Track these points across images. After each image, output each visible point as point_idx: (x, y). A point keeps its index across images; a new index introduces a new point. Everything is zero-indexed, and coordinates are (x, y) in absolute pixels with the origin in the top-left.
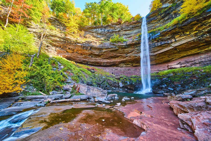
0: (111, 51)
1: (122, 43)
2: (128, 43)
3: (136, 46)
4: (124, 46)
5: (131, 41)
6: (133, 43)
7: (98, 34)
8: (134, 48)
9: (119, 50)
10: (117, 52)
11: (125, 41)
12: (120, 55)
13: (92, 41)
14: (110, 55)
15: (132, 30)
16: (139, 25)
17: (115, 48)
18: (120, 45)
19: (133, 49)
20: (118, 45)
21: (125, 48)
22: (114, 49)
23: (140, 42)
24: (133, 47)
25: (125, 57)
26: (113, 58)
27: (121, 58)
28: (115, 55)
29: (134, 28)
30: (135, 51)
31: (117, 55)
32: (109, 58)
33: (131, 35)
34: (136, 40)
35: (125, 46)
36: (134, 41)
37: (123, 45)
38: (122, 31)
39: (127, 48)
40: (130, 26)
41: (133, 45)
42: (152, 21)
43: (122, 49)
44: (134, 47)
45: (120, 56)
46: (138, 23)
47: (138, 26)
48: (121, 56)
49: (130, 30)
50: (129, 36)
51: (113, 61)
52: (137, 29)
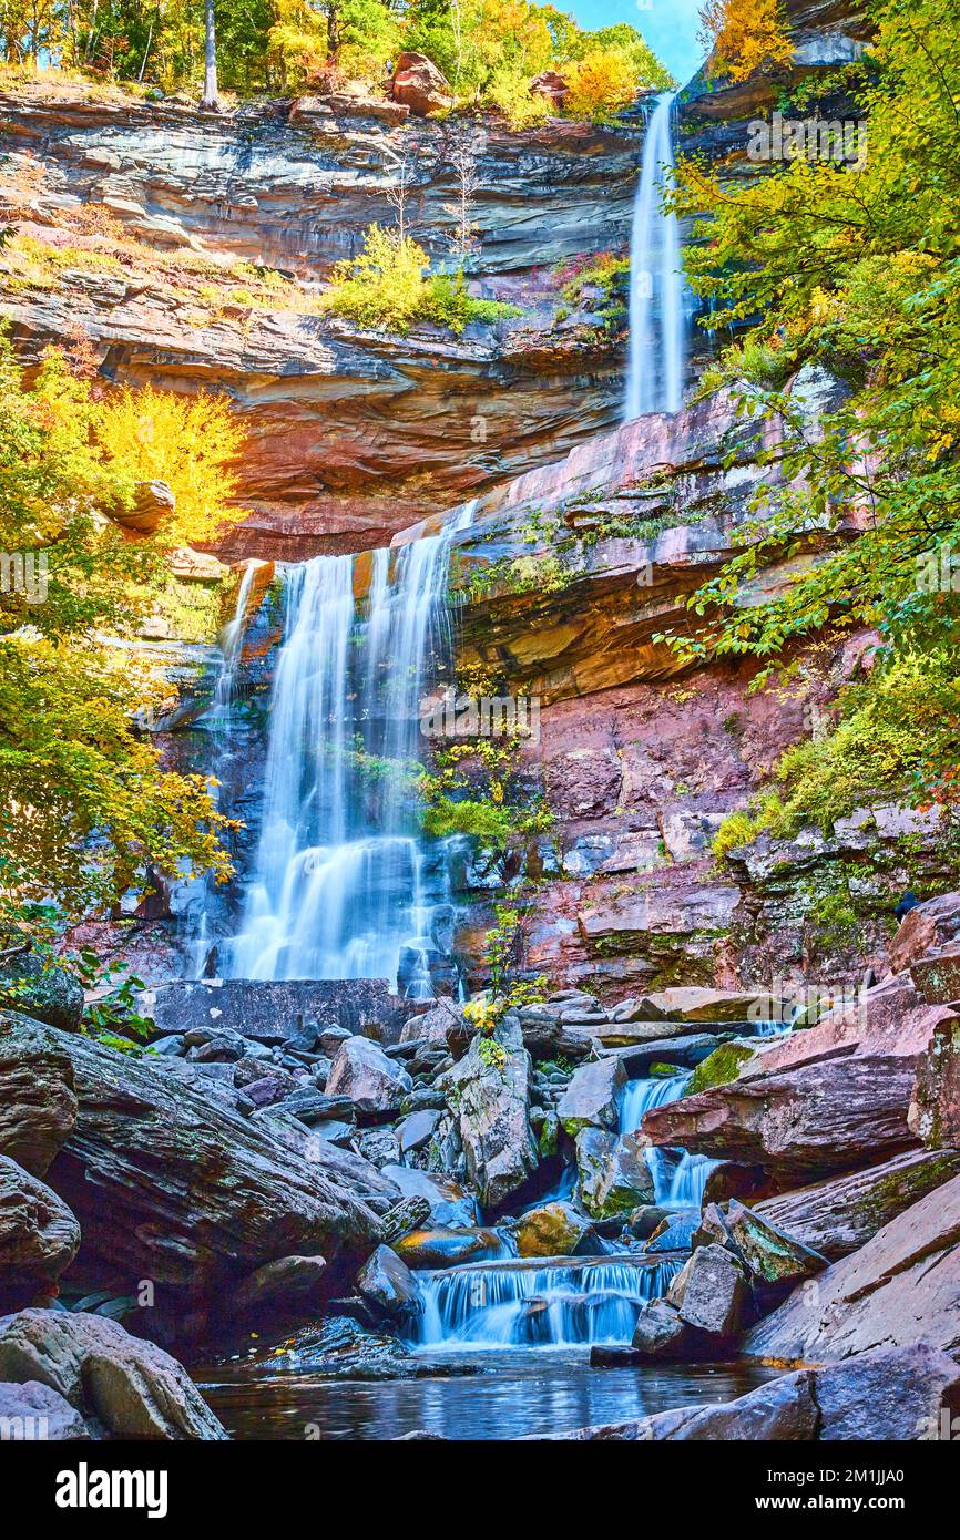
0: (334, 409)
1: (455, 337)
2: (512, 348)
3: (585, 381)
4: (476, 372)
5: (541, 322)
6: (556, 352)
7: (160, 194)
8: (570, 396)
9: (424, 401)
10: (395, 425)
11: (486, 322)
12: (424, 455)
13: (138, 285)
14: (314, 451)
15: (548, 198)
16: (615, 170)
17: (384, 377)
18: (437, 355)
19: (559, 410)
20: (419, 354)
21: (484, 389)
22: (369, 389)
23: (623, 343)
24: (557, 383)
25: (477, 479)
26: (344, 490)
27: (426, 490)
28: (370, 453)
29: (564, 182)
30: (581, 427)
31: (388, 451)
32: (294, 481)
33: (541, 252)
34: (588, 319)
35: (486, 365)
36: (570, 330)
37: (462, 353)
38: (434, 191)
39: (506, 389)
40: (525, 165)
41: (557, 364)
42: (724, 157)
43: (445, 399)
44: (566, 389)
45: (421, 468)
46: (600, 148)
47: (606, 177)
48: (433, 466)
49: (526, 199)
50: (519, 258)
51: (335, 529)
52: (596, 197)
